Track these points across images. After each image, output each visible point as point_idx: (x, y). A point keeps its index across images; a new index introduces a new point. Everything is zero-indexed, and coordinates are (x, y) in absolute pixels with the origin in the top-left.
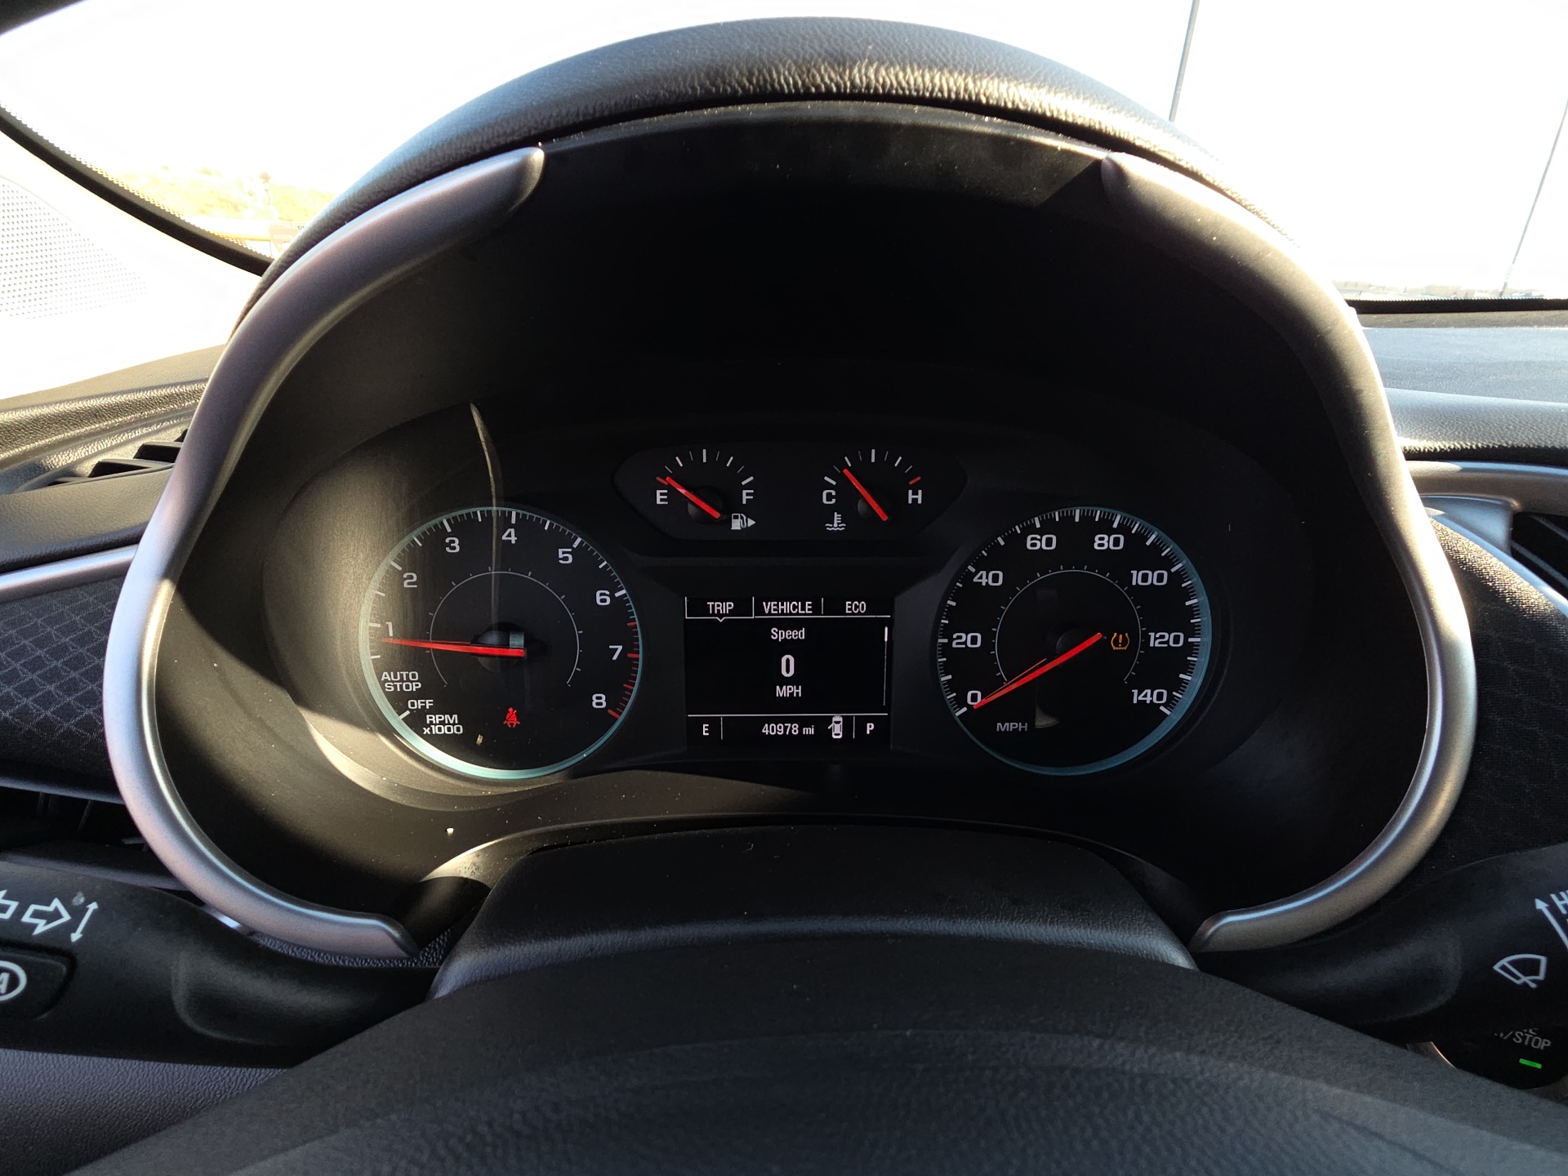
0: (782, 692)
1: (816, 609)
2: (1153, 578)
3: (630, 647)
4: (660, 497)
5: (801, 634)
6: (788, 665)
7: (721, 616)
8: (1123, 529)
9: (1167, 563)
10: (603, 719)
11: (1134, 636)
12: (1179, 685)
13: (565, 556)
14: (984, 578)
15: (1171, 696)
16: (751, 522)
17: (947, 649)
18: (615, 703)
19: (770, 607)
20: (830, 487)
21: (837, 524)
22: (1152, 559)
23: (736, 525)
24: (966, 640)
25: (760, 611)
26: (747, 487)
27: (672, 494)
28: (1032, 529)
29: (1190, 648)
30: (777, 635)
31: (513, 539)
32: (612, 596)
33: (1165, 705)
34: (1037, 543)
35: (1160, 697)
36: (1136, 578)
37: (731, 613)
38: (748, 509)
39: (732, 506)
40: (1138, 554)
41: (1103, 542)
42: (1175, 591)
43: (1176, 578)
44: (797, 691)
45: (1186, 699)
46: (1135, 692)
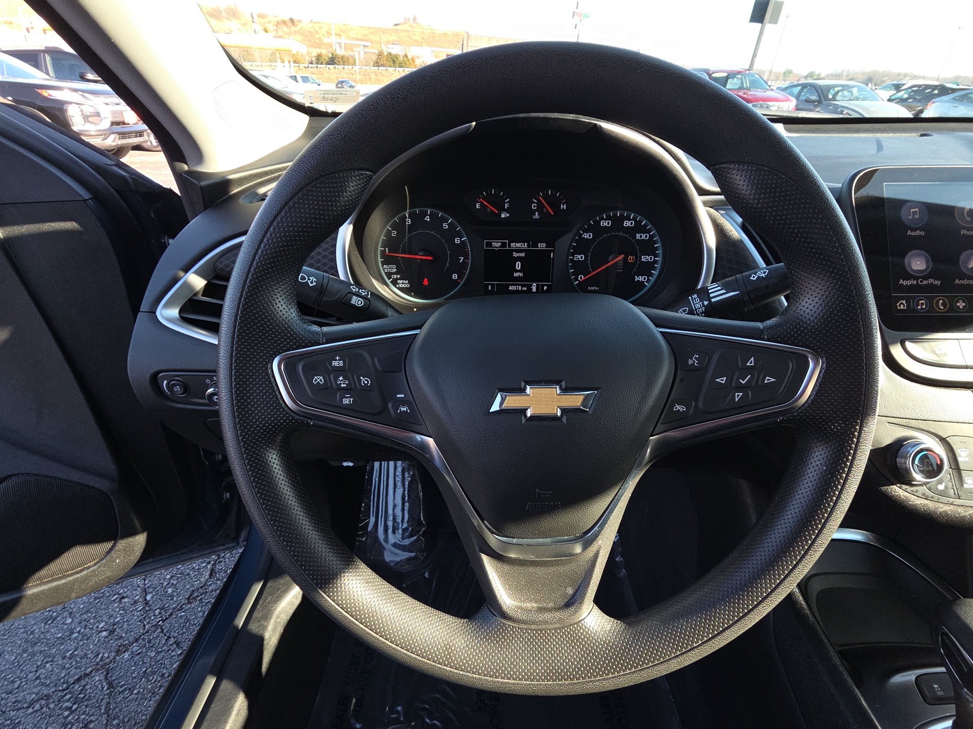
0: (516, 275)
1: (528, 246)
2: (643, 237)
3: (466, 258)
4: (478, 206)
5: (523, 255)
6: (518, 265)
7: (496, 248)
8: (634, 219)
9: (649, 231)
10: (456, 283)
11: (636, 257)
12: (651, 275)
13: (445, 226)
14: (586, 236)
15: (648, 279)
16: (508, 215)
17: (572, 260)
18: (460, 277)
19: (513, 245)
20: (535, 203)
21: (537, 216)
22: (644, 230)
23: (503, 216)
24: (580, 257)
25: (510, 246)
26: (507, 203)
27: (482, 205)
28: (602, 219)
29: (655, 262)
30: (515, 255)
31: (428, 220)
32: (460, 240)
33: (646, 282)
34: (604, 224)
35: (645, 279)
36: (638, 236)
37: (500, 247)
38: (507, 211)
39: (502, 209)
40: (639, 228)
41: (627, 224)
42: (651, 241)
43: (652, 237)
44: (521, 275)
45: (652, 279)
46: (636, 277)
